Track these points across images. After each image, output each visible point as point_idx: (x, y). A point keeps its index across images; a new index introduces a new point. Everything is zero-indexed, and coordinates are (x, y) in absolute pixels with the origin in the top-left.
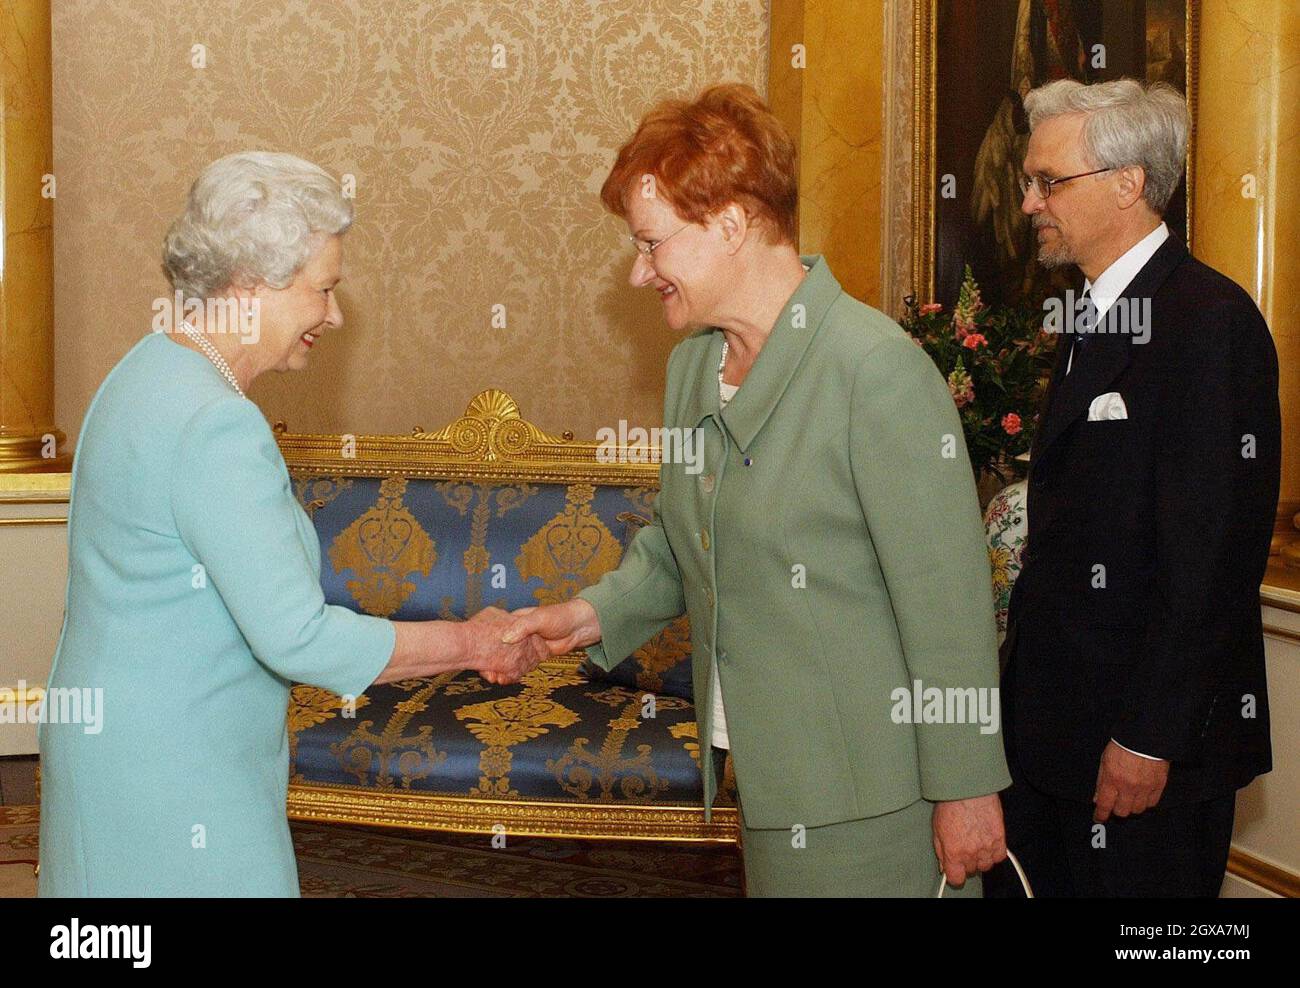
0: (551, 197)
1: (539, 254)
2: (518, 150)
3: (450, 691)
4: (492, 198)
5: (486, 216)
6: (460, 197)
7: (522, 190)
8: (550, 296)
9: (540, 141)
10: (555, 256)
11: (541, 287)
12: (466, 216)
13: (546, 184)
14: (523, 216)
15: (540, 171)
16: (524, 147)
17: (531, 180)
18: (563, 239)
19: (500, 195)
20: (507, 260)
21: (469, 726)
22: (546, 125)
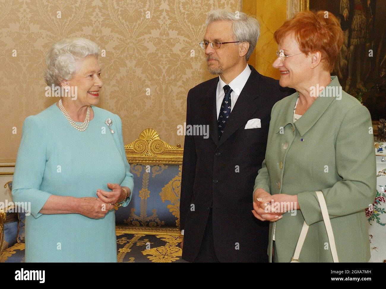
0: (160, 54)
1: (155, 77)
2: (147, 36)
3: (138, 244)
4: (137, 55)
5: (134, 62)
6: (125, 55)
7: (149, 52)
8: (159, 93)
9: (155, 33)
10: (161, 78)
11: (156, 89)
12: (127, 62)
13: (157, 50)
14: (149, 62)
15: (155, 45)
16: (149, 35)
17: (152, 48)
18: (164, 71)
19: (141, 54)
20: (143, 79)
21: (149, 257)
22: (158, 27)
